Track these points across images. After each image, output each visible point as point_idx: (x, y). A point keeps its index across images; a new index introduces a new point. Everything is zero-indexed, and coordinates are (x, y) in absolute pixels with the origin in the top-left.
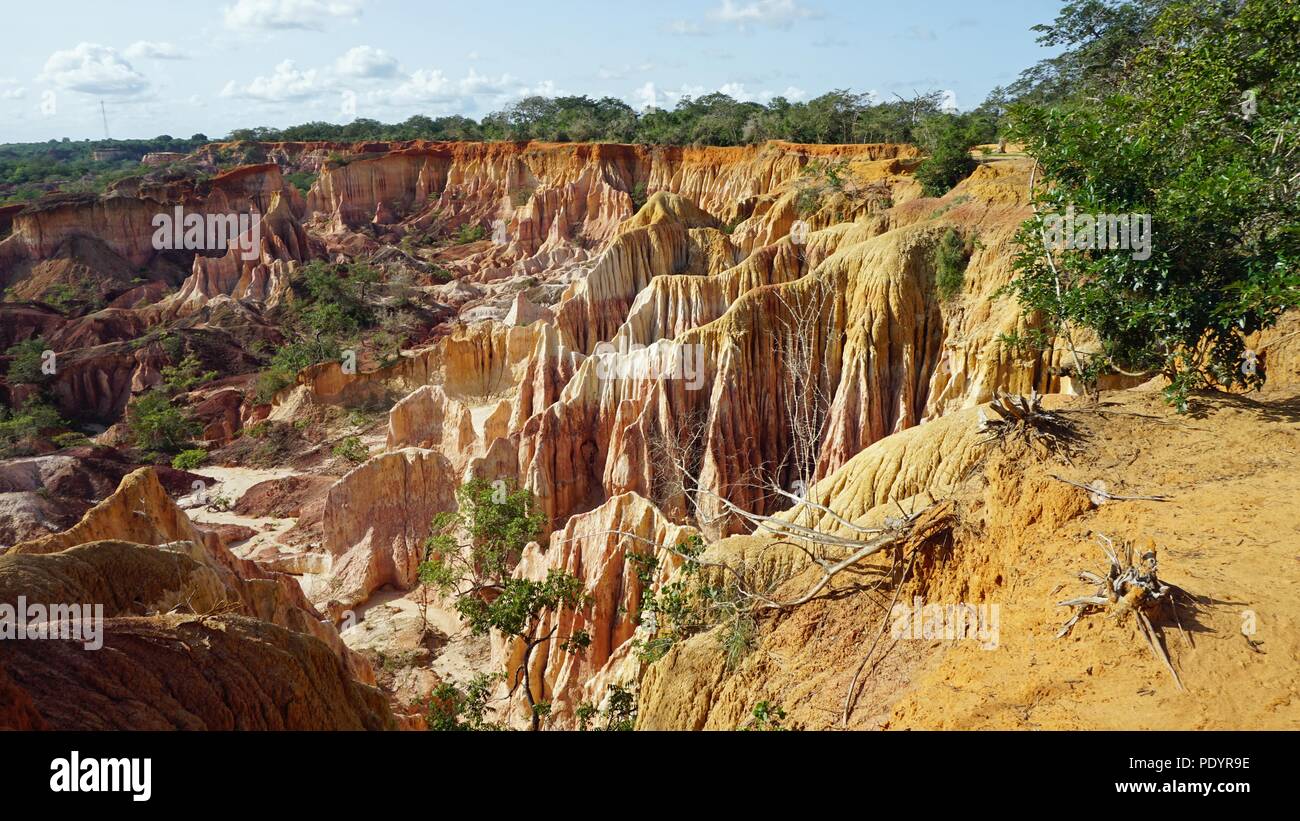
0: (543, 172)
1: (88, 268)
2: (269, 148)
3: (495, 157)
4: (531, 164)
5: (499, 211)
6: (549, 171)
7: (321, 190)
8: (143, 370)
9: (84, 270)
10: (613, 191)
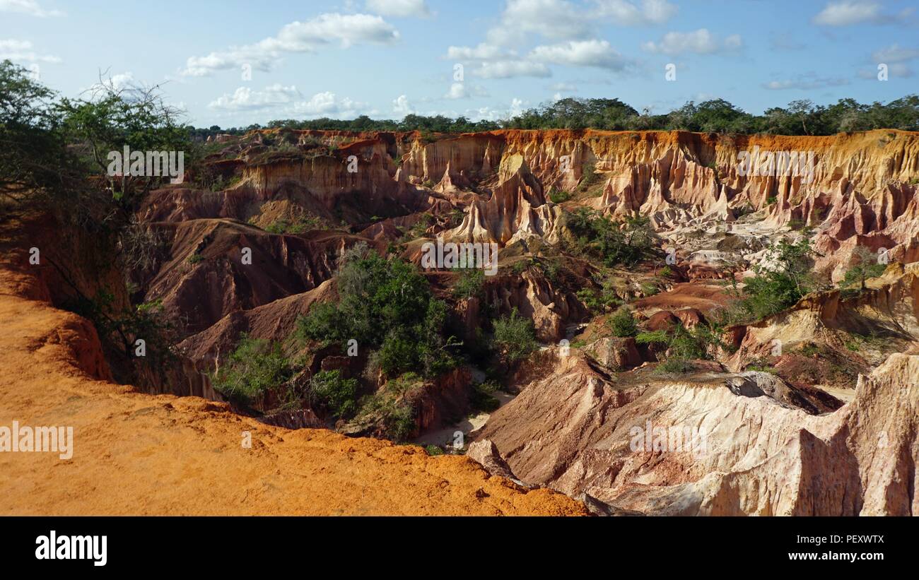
0: (605, 152)
1: (302, 209)
2: (299, 134)
3: (554, 140)
4: (594, 146)
5: (564, 180)
6: (610, 152)
7: (415, 160)
8: (535, 290)
9: (300, 209)
10: (700, 167)
